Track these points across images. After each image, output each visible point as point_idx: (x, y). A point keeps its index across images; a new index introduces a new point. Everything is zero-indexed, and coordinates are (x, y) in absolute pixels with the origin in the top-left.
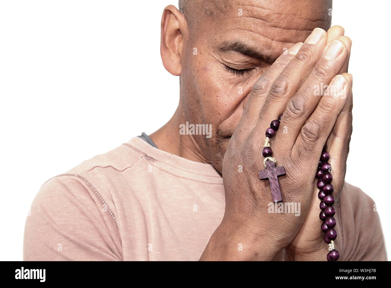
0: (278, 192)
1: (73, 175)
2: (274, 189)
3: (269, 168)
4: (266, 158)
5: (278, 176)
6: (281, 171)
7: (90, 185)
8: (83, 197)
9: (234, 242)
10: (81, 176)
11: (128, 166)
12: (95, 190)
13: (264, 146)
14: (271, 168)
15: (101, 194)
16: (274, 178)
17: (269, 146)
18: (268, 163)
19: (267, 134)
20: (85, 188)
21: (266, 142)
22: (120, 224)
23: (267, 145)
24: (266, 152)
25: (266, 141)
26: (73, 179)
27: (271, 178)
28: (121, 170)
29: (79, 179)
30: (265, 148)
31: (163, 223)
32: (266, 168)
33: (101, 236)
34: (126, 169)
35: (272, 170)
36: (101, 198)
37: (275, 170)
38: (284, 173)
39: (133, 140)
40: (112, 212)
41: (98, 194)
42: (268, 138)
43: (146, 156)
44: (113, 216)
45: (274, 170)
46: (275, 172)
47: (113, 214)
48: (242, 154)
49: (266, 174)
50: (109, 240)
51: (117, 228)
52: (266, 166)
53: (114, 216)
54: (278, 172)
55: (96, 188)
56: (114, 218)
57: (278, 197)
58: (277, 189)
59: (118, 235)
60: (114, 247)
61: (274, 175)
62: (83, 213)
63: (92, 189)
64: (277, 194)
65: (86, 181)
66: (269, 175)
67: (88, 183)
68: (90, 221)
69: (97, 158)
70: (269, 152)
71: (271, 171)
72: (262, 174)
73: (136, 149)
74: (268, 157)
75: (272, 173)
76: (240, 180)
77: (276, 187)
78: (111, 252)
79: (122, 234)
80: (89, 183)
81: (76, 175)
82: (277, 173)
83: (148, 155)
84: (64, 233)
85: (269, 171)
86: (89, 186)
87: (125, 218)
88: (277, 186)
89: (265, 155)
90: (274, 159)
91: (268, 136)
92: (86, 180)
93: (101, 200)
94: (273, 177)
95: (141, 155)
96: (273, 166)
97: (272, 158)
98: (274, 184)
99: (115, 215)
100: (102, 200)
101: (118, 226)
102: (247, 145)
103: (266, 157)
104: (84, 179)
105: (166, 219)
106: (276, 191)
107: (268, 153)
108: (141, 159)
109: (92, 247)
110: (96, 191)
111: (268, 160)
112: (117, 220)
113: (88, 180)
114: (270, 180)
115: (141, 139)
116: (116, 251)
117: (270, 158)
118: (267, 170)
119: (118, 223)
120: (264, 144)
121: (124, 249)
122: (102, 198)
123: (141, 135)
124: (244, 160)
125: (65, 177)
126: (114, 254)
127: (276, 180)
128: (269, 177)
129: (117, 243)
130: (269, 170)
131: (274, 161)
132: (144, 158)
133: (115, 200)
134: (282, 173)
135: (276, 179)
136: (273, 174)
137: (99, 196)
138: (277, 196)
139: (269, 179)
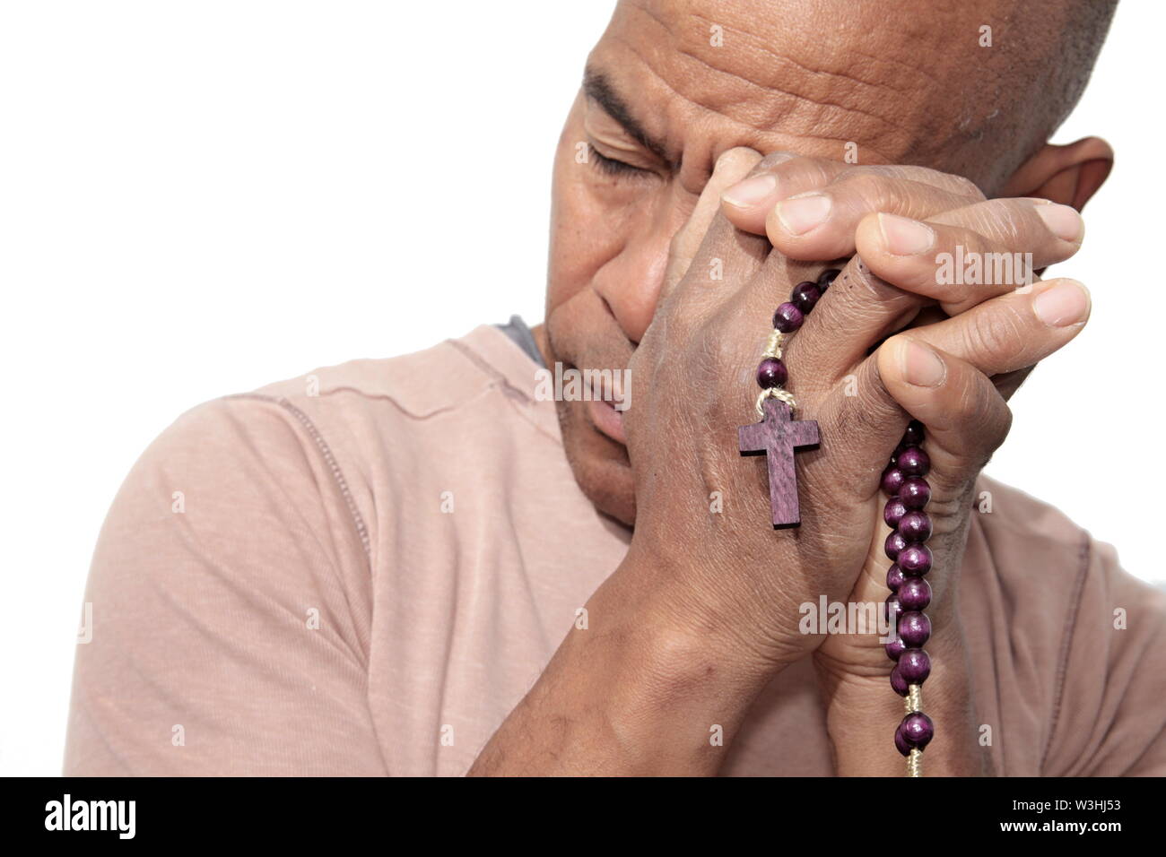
0: (791, 495)
1: (271, 400)
2: (780, 485)
3: (773, 420)
4: (767, 392)
5: (797, 450)
6: (808, 433)
7: (313, 433)
8: (285, 464)
9: (648, 627)
10: (293, 402)
11: (444, 406)
12: (325, 450)
13: (764, 355)
14: (779, 421)
15: (340, 465)
16: (782, 452)
17: (779, 355)
18: (769, 407)
19: (778, 320)
20: (296, 438)
21: (772, 342)
22: (380, 558)
23: (775, 352)
24: (769, 372)
25: (771, 340)
26: (268, 411)
27: (775, 450)
28: (420, 414)
29: (285, 413)
30: (767, 361)
31: (511, 582)
32: (763, 422)
33: (316, 583)
34: (435, 413)
35: (780, 429)
36: (337, 474)
37: (789, 428)
38: (814, 441)
39: (481, 334)
40: (361, 521)
41: (331, 462)
42: (778, 332)
43: (506, 384)
44: (362, 534)
45: (786, 428)
46: (788, 435)
47: (364, 529)
48: (687, 367)
49: (760, 438)
50: (336, 597)
51: (366, 571)
52: (762, 414)
53: (366, 535)
54: (797, 437)
55: (329, 445)
56: (365, 540)
57: (789, 509)
58: (789, 485)
59: (366, 589)
60: (346, 622)
61: (783, 443)
62: (274, 509)
63: (317, 444)
64: (787, 502)
65: (305, 421)
66: (769, 441)
67: (308, 425)
68: (292, 535)
69: (356, 366)
70: (776, 373)
71: (776, 432)
72: (748, 437)
73: (479, 362)
74: (774, 386)
75: (780, 437)
76: (675, 444)
77: (786, 479)
78: (336, 636)
79: (379, 589)
80: (312, 427)
81: (279, 400)
82: (794, 440)
83: (514, 382)
84: (209, 556)
85: (769, 432)
86: (311, 434)
87: (398, 544)
88: (790, 478)
89: (764, 382)
90: (790, 395)
91: (779, 324)
92: (305, 417)
93: (337, 479)
94: (779, 450)
95: (491, 381)
96: (783, 417)
97: (783, 392)
98: (782, 470)
99: (370, 534)
100: (340, 480)
101: (373, 565)
102: (704, 342)
103: (766, 389)
104: (300, 412)
105: (523, 573)
106: (784, 493)
107: (776, 376)
108: (489, 390)
109: (284, 611)
110: (328, 452)
111: (771, 397)
112: (372, 545)
113: (311, 418)
114: (771, 457)
115: (502, 336)
116: (351, 634)
117: (779, 393)
118: (764, 425)
119: (372, 555)
120: (764, 349)
121: (375, 635)
122: (341, 476)
123: (506, 321)
124: (691, 385)
125: (245, 403)
126: (344, 645)
127: (787, 459)
128: (768, 449)
129: (359, 611)
130: (771, 428)
131: (789, 403)
132: (498, 389)
133: (379, 489)
134: (809, 439)
135: (789, 455)
136: (780, 442)
137: (334, 467)
138: (785, 506)
139: (768, 453)
